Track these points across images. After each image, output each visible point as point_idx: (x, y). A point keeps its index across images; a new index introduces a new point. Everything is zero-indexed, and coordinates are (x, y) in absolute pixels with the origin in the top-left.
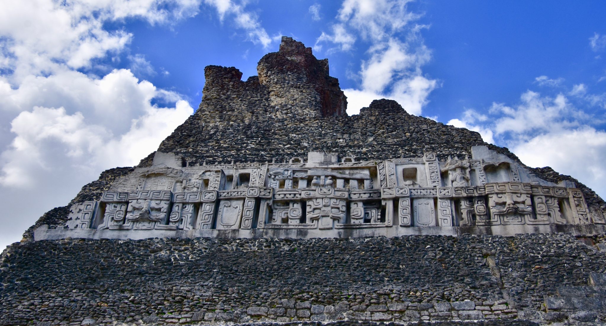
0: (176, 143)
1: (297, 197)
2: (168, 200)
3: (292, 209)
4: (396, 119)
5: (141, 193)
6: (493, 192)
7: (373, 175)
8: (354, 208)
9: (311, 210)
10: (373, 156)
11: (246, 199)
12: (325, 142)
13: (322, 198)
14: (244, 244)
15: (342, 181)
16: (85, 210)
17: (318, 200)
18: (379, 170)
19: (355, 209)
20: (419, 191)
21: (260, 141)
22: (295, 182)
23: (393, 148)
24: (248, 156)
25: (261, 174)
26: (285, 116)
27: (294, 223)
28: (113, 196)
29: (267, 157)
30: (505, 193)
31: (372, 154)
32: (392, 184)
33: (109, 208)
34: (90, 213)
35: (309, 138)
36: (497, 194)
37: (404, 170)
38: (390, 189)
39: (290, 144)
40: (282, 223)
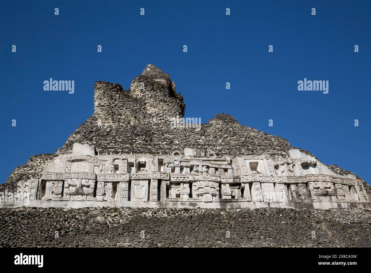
0: (83, 137)
1: (186, 180)
2: (95, 180)
3: (183, 187)
4: (233, 127)
5: (73, 174)
6: (311, 180)
9: (197, 188)
11: (151, 180)
13: (204, 181)
16: (30, 186)
17: (201, 182)
18: (234, 162)
19: (224, 189)
20: (264, 178)
21: (145, 138)
22: (182, 169)
26: (159, 122)
27: (185, 197)
28: (51, 176)
30: (319, 181)
31: (225, 151)
33: (48, 185)
34: (35, 188)
35: (179, 138)
36: (314, 181)
37: (250, 163)
38: (246, 176)
39: (166, 141)
40: (177, 197)
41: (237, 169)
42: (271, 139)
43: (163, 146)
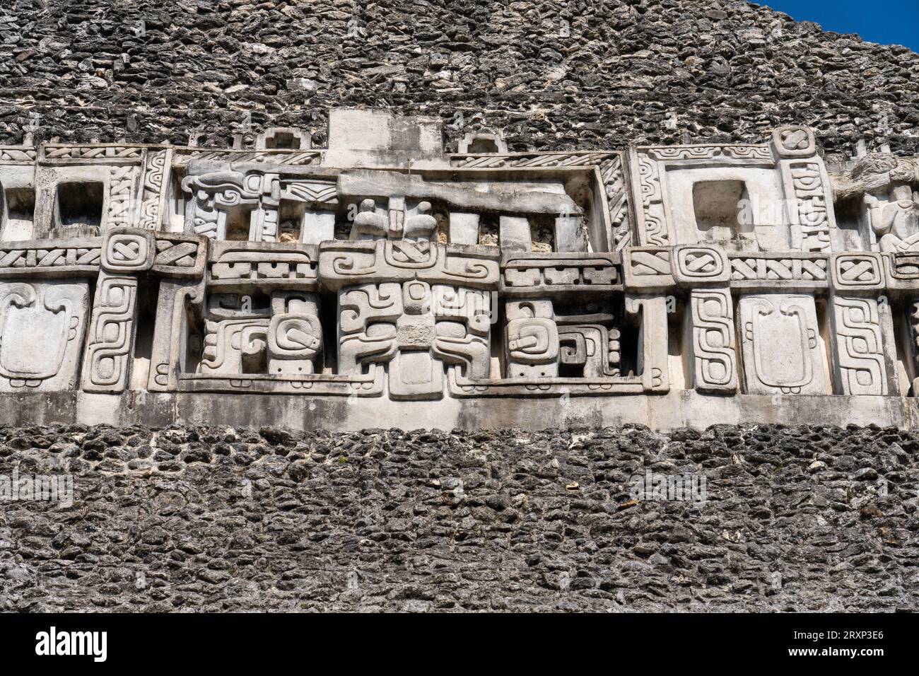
1: (302, 276)
3: (282, 320)
7: (586, 199)
8: (520, 321)
9: (360, 322)
10: (573, 135)
11: (102, 275)
12: (382, 79)
13: (401, 282)
14: (101, 449)
15: (474, 218)
17: (386, 289)
18: (605, 185)
19: (522, 325)
20: (762, 265)
21: (127, 66)
22: (290, 219)
23: (643, 107)
24: (84, 119)
25: (146, 188)
27: (292, 371)
29: (159, 123)
31: (568, 127)
32: (658, 237)
35: (320, 60)
37: (698, 186)
38: (654, 253)
39: (247, 81)
40: (246, 370)
41: (617, 220)
42: (858, 61)
43: (222, 106)
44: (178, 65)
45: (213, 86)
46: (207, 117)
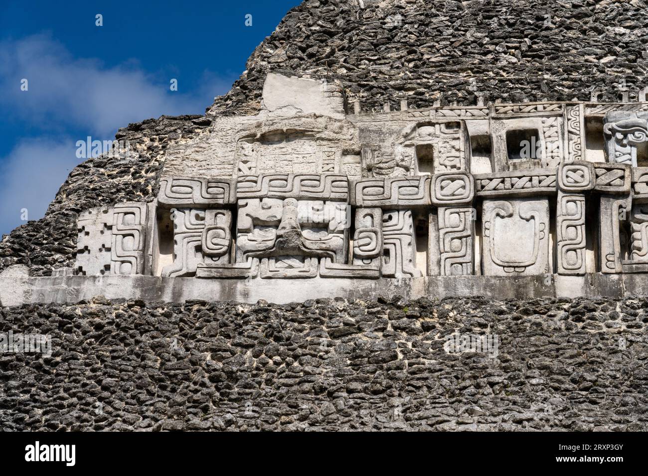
0: (300, 54)
2: (344, 200)
5: (267, 179)
14: (583, 314)
16: (121, 227)
21: (530, 47)
24: (511, 85)
25: (570, 132)
28: (189, 190)
29: (563, 86)
33: (182, 221)
34: (136, 233)
39: (614, 53)
43: (602, 72)
44: (565, 45)
45: (591, 58)
46: (595, 81)
